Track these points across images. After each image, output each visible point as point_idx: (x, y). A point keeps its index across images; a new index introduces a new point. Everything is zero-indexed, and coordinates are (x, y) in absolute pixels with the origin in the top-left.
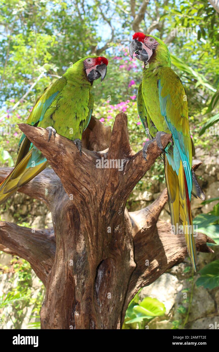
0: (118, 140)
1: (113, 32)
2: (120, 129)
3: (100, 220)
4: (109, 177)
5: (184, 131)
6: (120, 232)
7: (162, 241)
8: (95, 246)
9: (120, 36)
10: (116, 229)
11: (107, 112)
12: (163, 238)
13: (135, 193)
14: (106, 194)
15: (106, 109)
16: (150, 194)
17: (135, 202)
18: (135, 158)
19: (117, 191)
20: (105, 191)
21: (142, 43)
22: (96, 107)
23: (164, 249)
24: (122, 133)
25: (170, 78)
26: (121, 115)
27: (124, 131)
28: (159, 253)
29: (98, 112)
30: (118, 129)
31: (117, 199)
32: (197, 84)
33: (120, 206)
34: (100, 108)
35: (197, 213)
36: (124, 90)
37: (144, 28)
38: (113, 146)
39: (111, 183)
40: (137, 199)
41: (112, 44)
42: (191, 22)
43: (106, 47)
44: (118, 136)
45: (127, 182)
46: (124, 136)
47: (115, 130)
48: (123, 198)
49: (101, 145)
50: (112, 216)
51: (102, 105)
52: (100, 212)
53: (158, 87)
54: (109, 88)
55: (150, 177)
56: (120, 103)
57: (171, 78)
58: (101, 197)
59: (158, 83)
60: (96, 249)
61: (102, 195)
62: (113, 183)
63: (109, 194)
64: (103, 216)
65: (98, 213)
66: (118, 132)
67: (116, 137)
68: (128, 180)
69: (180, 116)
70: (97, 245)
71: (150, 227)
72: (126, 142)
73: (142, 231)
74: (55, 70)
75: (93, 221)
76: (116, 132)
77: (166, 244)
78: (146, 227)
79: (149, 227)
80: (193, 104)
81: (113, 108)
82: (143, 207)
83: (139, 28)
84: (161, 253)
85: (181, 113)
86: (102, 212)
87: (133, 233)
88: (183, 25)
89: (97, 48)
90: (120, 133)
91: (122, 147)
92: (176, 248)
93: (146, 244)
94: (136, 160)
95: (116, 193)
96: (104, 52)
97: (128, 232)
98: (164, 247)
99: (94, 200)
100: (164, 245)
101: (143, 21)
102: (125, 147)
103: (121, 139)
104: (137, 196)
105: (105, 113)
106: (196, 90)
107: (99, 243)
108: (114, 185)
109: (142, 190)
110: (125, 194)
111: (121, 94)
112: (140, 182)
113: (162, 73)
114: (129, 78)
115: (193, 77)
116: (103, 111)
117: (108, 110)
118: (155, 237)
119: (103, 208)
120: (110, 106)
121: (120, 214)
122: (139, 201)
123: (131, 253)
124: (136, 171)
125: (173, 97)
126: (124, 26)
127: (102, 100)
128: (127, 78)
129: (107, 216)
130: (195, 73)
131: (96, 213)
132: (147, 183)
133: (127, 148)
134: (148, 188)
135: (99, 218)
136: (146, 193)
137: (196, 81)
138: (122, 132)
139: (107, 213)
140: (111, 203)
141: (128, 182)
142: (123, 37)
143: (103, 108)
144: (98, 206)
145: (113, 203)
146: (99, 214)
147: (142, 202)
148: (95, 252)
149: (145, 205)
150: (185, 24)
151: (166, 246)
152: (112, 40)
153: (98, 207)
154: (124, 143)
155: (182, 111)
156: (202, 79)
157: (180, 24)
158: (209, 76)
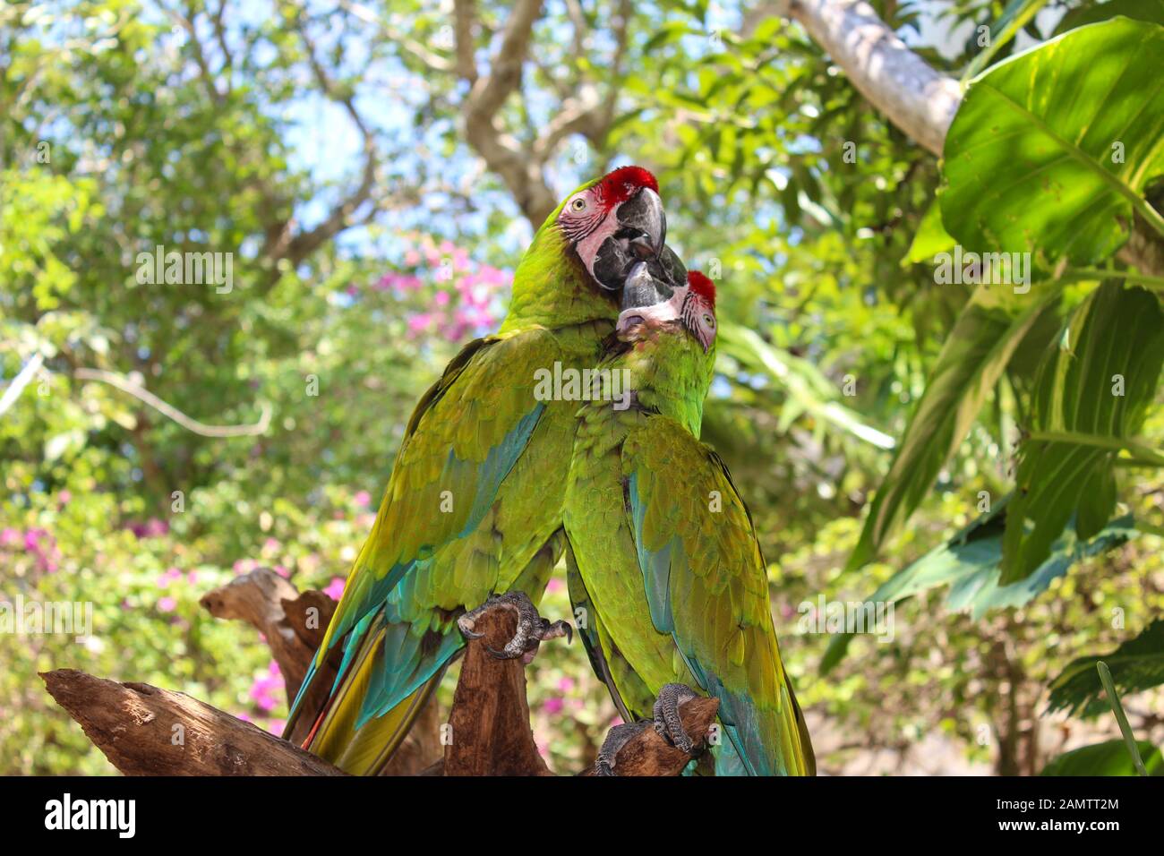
0: (486, 725)
2: (491, 679)
5: (754, 688)
24: (501, 698)
25: (674, 463)
27: (509, 687)
29: (313, 549)
30: (482, 681)
32: (788, 413)
34: (319, 529)
37: (523, 134)
38: (463, 754)
42: (750, 144)
43: (338, 220)
44: (485, 712)
46: (510, 709)
47: (471, 684)
53: (628, 508)
57: (680, 463)
59: (626, 491)
66: (486, 694)
67: (477, 714)
69: (732, 626)
72: (517, 733)
74: (100, 345)
76: (473, 691)
83: (494, 133)
85: (736, 612)
88: (715, 157)
89: (292, 230)
90: (494, 695)
91: (503, 758)
101: (514, 100)
102: (516, 756)
103: (499, 720)
106: (788, 439)
113: (641, 443)
116: (339, 545)
125: (697, 546)
126: (424, 116)
130: (775, 361)
133: (523, 760)
138: (500, 692)
142: (423, 175)
143: (337, 528)
150: (727, 154)
152: (362, 195)
154: (510, 739)
155: (739, 600)
156: (810, 384)
157: (702, 157)
158: (842, 369)
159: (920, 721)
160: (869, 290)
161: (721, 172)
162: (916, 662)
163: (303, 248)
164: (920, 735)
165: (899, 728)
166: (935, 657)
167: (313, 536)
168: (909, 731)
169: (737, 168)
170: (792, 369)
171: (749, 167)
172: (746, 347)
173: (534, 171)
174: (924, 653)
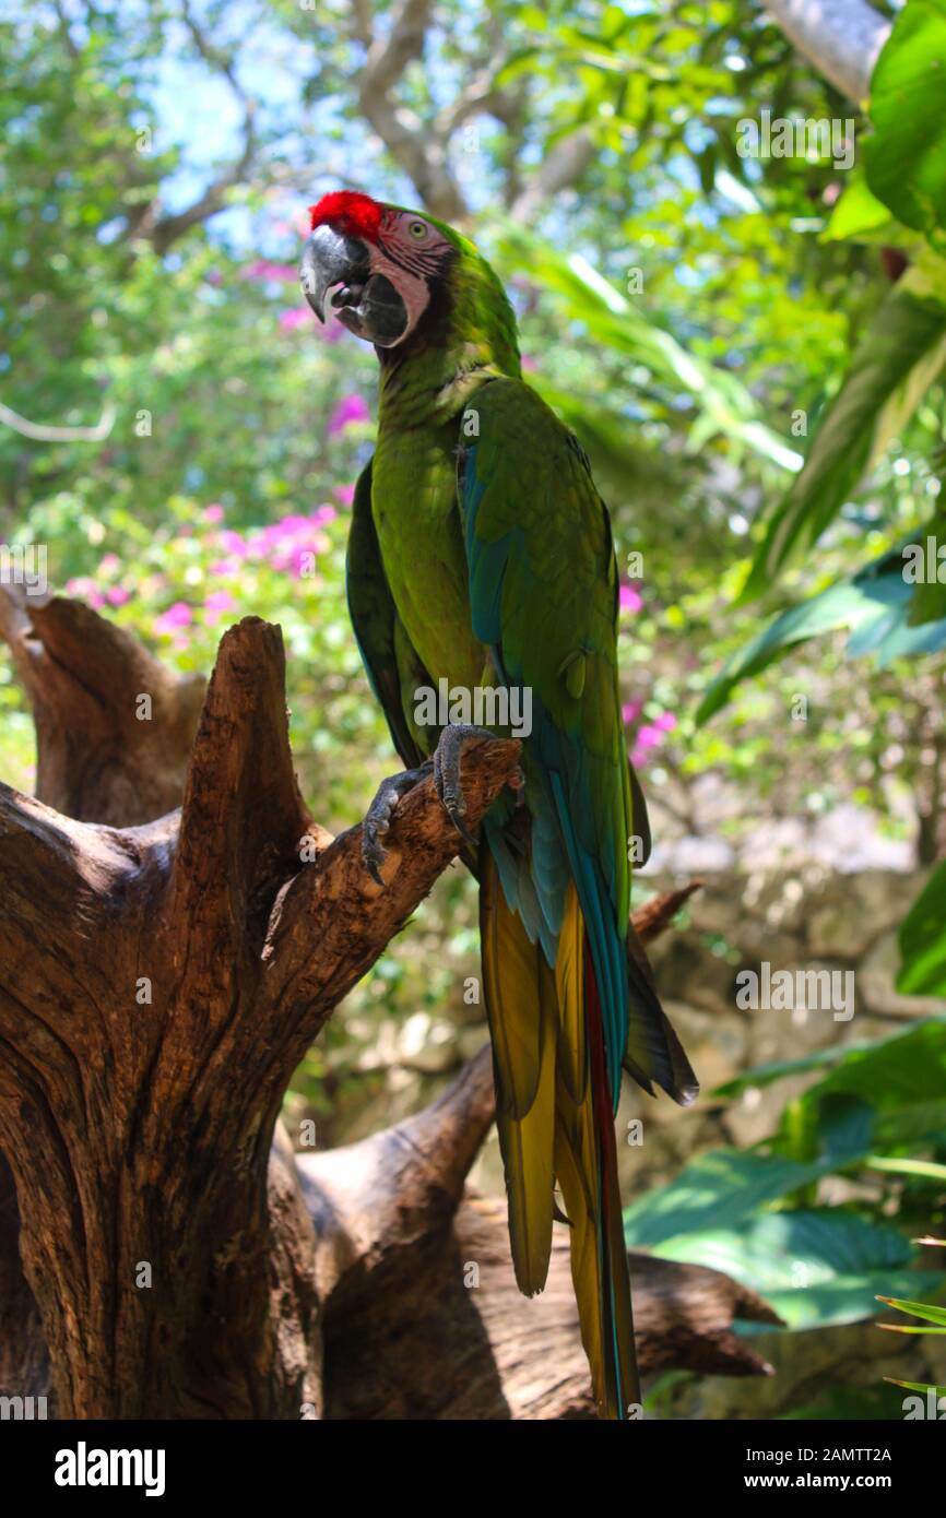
0: (235, 764)
1: (248, 126)
3: (127, 1212)
4: (180, 973)
6: (243, 1273)
7: (485, 1313)
8: (103, 1360)
9: (290, 146)
10: (220, 1258)
11: (208, 572)
12: (492, 1299)
13: (358, 1029)
14: (163, 1065)
15: (203, 555)
16: (443, 1033)
17: (357, 1075)
18: (323, 867)
19: (228, 1044)
20: (158, 1049)
21: (367, 243)
22: (142, 546)
23: (492, 1363)
24: (255, 732)
26: (252, 635)
27: (266, 718)
28: (466, 1383)
29: (156, 569)
30: (230, 709)
31: (223, 1093)
32: (701, 431)
33: (242, 1126)
34: (166, 546)
35: (700, 1140)
36: (306, 447)
37: (425, 111)
38: (205, 800)
39: (192, 1005)
40: (369, 1060)
41: (238, 194)
42: (664, 98)
43: (212, 204)
44: (233, 748)
45: (280, 998)
46: (266, 746)
47: (217, 713)
48: (260, 1081)
49: (152, 781)
50: (194, 1188)
51: (176, 533)
52: (132, 1166)
53: (462, 485)
54: (223, 437)
55: (445, 935)
56: (276, 522)
57: (534, 440)
58: (133, 1078)
59: (461, 465)
60: (103, 1374)
61: (141, 1066)
62: (202, 1002)
63: (180, 1068)
64: (146, 1187)
65: (119, 1168)
66: (234, 726)
67: (224, 751)
68: (285, 989)
70: (111, 1347)
71: (416, 1235)
72: (275, 776)
73: (370, 1263)
75: (90, 1220)
76: (220, 722)
77: (506, 1334)
78: (394, 1239)
79: (408, 1241)
80: (679, 533)
81: (239, 548)
82: (401, 1104)
83: (392, 108)
84: (477, 1382)
86: (141, 1168)
87: (323, 1275)
88: (620, 111)
89: (156, 214)
90: (246, 727)
91: (256, 807)
92: (565, 1353)
93: (396, 1335)
94: (328, 878)
95: (218, 1059)
96: (196, 229)
97: (294, 1272)
98: (497, 1352)
99: (95, 1101)
100: (494, 1337)
102: (274, 804)
103: (252, 759)
104: (371, 1042)
105: (194, 576)
106: (698, 463)
107: (121, 1340)
108: (206, 1015)
109: (394, 1007)
110: (269, 1067)
111: (291, 470)
112: (386, 967)
113: (487, 409)
114: (334, 383)
115: (681, 389)
116: (184, 566)
117: (213, 562)
118: (446, 1296)
119: (150, 1141)
120: (222, 539)
121: (242, 1176)
122: (381, 1072)
123: (307, 1388)
124: (332, 939)
125: (541, 545)
126: (313, 91)
127: (181, 506)
128: (322, 383)
129: (171, 1191)
130: (690, 370)
131: (104, 1169)
132: (426, 972)
133: (283, 810)
134: (428, 1001)
135: (127, 1199)
136: (417, 1025)
137: (695, 412)
138: (253, 724)
139: (168, 1169)
140: (192, 1114)
141: (287, 1001)
142: (310, 156)
143: (188, 547)
144: (121, 1131)
145: (205, 1114)
146: (126, 1179)
147: (400, 1079)
148: (101, 1390)
149: (414, 1093)
150: (636, 109)
151: (509, 1341)
152: (241, 172)
153: (120, 1135)
154: (267, 783)
156: (731, 402)
157: (606, 110)
158: (769, 385)
159: (830, 790)
160: (795, 282)
161: (629, 130)
162: (830, 725)
163: (170, 232)
164: (829, 806)
165: (803, 797)
166: (852, 720)
167: (157, 554)
168: (816, 802)
169: (646, 126)
170: (712, 383)
171: (661, 129)
172: (657, 352)
173: (434, 154)
174: (839, 714)
